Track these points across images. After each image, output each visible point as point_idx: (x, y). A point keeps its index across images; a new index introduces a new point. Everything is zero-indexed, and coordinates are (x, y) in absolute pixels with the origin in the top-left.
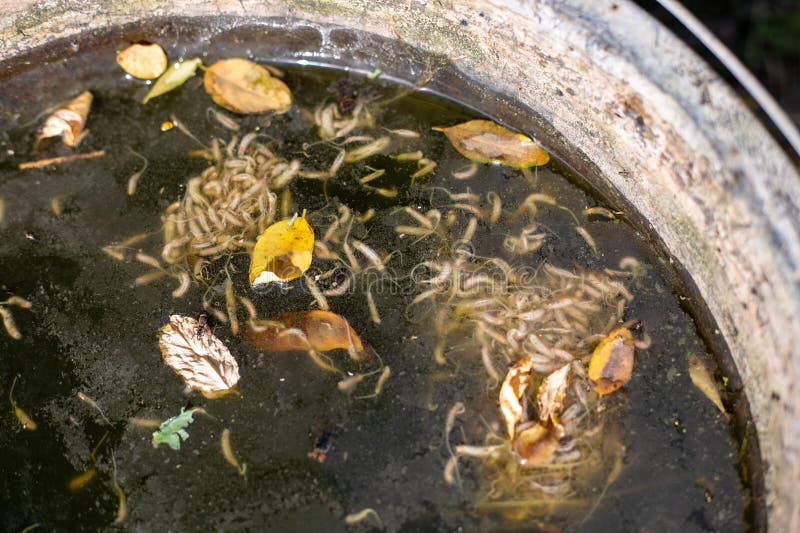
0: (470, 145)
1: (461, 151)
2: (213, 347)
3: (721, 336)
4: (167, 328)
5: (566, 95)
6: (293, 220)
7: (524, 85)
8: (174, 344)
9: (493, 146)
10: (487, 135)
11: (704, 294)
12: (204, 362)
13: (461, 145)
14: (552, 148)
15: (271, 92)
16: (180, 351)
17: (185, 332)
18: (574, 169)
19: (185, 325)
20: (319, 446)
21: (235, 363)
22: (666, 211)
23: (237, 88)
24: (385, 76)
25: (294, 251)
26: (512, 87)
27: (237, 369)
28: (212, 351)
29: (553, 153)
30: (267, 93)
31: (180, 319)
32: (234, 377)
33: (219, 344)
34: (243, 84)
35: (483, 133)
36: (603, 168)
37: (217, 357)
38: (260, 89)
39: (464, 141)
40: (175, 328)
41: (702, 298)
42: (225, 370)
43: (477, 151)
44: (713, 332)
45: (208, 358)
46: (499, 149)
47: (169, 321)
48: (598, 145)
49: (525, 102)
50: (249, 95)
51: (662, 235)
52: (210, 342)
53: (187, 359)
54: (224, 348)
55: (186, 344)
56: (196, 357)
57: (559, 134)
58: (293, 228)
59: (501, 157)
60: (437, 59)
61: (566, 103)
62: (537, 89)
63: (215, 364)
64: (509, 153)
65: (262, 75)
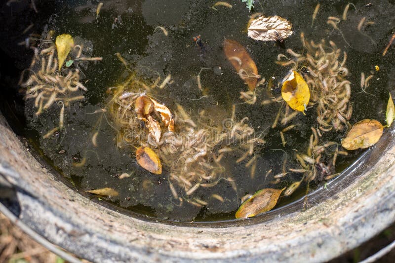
0: (267, 195)
1: (268, 189)
2: (268, 36)
3: (115, 210)
4: (289, 27)
5: (245, 236)
6: (305, 107)
7: (266, 228)
8: (281, 24)
9: (259, 203)
10: (265, 205)
11: (133, 219)
12: (265, 28)
13: (270, 192)
14: (238, 221)
15: (353, 143)
16: (276, 24)
17: (282, 32)
18: (223, 222)
19: (285, 34)
20: (200, 41)
21: (255, 39)
22: (172, 232)
23: (366, 132)
24: (321, 188)
25: (293, 97)
26: (270, 224)
27: (252, 37)
28: (267, 35)
29: (236, 220)
30: (354, 141)
31: (288, 34)
32: (250, 34)
33: (266, 39)
34: (365, 136)
35: (268, 204)
36: (211, 229)
37: (263, 35)
38: (358, 140)
39: (271, 194)
40: (287, 29)
41: (133, 217)
42: (255, 33)
43: (263, 195)
44: (119, 210)
45: (265, 31)
46: (256, 204)
47: (291, 30)
48: (219, 233)
49: (260, 225)
50: (360, 134)
51: (168, 226)
52: (271, 37)
53: (271, 24)
54: (264, 40)
55: (277, 28)
56: (270, 28)
57: (238, 226)
58: (302, 104)
59: (252, 201)
60: (306, 208)
61: (243, 234)
62: (258, 230)
63: (261, 31)
64: (252, 206)
65: (363, 145)
